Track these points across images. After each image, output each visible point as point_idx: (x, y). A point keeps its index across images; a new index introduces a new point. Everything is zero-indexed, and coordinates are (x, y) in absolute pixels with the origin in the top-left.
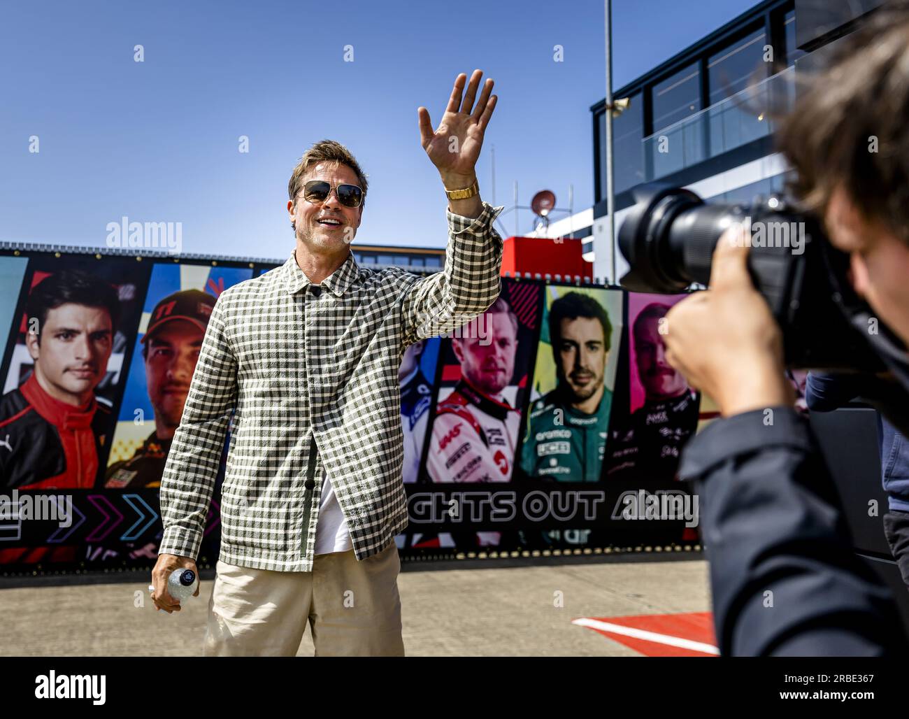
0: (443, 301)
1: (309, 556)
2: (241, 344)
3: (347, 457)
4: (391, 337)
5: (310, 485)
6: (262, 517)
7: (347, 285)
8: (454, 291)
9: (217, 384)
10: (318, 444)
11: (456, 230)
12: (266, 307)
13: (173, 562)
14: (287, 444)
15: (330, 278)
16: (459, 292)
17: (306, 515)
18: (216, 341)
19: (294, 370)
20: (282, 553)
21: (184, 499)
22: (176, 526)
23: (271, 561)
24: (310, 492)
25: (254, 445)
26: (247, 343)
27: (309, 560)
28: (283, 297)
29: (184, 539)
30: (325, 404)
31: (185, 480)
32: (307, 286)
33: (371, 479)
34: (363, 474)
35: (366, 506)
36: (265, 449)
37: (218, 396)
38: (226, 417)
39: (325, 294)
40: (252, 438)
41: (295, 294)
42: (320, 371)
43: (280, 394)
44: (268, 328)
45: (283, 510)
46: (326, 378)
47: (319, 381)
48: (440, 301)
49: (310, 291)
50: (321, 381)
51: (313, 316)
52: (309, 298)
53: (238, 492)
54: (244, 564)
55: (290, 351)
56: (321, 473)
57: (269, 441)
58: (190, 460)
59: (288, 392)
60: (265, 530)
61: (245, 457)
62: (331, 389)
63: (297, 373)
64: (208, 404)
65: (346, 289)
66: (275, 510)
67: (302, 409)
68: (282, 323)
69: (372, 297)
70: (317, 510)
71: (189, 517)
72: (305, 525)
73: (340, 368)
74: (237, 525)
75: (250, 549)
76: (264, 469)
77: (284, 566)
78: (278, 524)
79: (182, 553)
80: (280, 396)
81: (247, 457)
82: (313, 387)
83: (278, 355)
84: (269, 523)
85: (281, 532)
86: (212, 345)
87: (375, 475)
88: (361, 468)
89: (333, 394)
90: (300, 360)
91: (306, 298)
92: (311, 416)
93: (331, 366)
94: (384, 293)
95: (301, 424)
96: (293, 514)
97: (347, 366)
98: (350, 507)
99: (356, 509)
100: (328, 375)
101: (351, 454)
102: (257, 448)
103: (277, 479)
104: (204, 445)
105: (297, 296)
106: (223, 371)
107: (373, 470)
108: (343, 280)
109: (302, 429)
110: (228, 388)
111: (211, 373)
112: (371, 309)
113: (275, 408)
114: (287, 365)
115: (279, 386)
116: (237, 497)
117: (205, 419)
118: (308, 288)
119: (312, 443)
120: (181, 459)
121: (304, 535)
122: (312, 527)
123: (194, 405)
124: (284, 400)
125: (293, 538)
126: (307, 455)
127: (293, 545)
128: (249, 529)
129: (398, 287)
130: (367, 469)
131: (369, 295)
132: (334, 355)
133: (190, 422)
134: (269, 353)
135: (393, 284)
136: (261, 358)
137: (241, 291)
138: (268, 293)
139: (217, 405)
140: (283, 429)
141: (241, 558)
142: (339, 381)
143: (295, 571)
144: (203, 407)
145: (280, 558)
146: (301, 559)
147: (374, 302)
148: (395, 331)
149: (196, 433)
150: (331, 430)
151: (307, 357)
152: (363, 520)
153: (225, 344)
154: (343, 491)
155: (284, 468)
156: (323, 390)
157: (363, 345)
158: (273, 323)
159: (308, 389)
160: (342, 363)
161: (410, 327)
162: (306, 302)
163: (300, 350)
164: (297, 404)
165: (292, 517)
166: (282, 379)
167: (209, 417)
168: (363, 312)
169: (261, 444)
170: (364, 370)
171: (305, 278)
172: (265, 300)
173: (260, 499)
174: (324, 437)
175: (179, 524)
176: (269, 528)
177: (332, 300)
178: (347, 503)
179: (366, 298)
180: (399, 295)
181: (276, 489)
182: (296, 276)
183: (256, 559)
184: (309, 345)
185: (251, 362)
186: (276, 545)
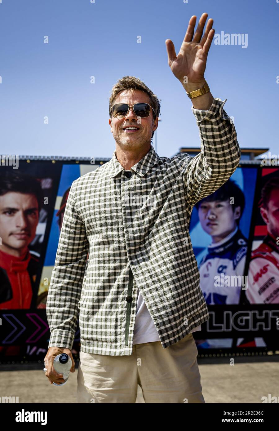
0: (204, 169)
1: (130, 345)
2: (84, 213)
3: (153, 282)
4: (178, 200)
5: (129, 300)
6: (101, 322)
7: (148, 169)
8: (208, 160)
9: (74, 240)
10: (134, 273)
11: (199, 120)
12: (98, 188)
13: (56, 351)
14: (115, 274)
15: (136, 165)
16: (212, 161)
17: (128, 319)
18: (71, 213)
19: (116, 226)
20: (114, 344)
21: (60, 312)
22: (57, 329)
23: (108, 350)
24: (130, 304)
25: (95, 276)
26: (88, 212)
27: (130, 347)
28: (108, 180)
29: (61, 337)
30: (137, 247)
31: (60, 300)
32: (121, 172)
33: (169, 295)
34: (164, 292)
35: (167, 313)
36: (102, 278)
37: (76, 247)
38: (82, 260)
39: (134, 176)
40: (94, 272)
41: (115, 177)
42: (132, 227)
43: (109, 243)
44: (100, 201)
45: (114, 317)
46: (136, 230)
47: (132, 232)
48: (203, 170)
49: (124, 175)
50: (133, 232)
51: (126, 191)
52: (124, 179)
53: (87, 307)
54: (93, 352)
55: (113, 214)
56: (136, 292)
57: (104, 273)
58: (61, 288)
59: (113, 241)
60: (104, 330)
61: (91, 284)
62: (140, 237)
63: (118, 228)
64: (70, 253)
65: (147, 172)
66: (109, 317)
67: (123, 251)
68: (108, 197)
69: (164, 175)
70: (134, 315)
71: (64, 323)
72: (127, 326)
73: (145, 223)
74: (88, 327)
75: (96, 343)
76: (102, 291)
77: (115, 352)
78: (111, 326)
79: (61, 345)
80: (109, 244)
81: (92, 284)
82: (128, 237)
83: (106, 218)
84: (106, 326)
85: (113, 330)
86: (70, 216)
87: (172, 292)
88: (163, 288)
89: (142, 240)
90: (120, 220)
91: (122, 180)
92: (128, 255)
93: (140, 222)
94: (172, 171)
95: (123, 261)
96: (120, 319)
97: (150, 221)
98: (157, 315)
99: (161, 316)
100: (138, 228)
101: (155, 279)
102: (97, 278)
103: (109, 297)
104: (70, 278)
105: (117, 179)
106: (77, 231)
107: (170, 289)
108: (145, 166)
109: (123, 264)
110: (81, 242)
111: (70, 233)
112: (164, 182)
113: (106, 252)
114: (112, 224)
115: (107, 238)
116: (87, 310)
117: (70, 263)
118: (123, 173)
119: (130, 273)
120: (56, 288)
121: (127, 332)
122: (131, 326)
123: (61, 254)
124: (112, 246)
125: (120, 334)
126: (127, 281)
127: (121, 339)
128: (94, 330)
129: (181, 166)
130: (166, 289)
131: (162, 173)
132: (141, 215)
133: (60, 264)
134: (100, 218)
135: (178, 164)
136: (96, 221)
137: (84, 179)
138: (100, 179)
139: (75, 253)
140: (112, 265)
141: (91, 348)
142: (145, 231)
143: (122, 355)
144: (67, 255)
145: (113, 347)
146: (125, 348)
147: (165, 177)
148: (180, 195)
149: (64, 271)
150: (142, 264)
151: (124, 217)
152: (166, 322)
153: (76, 214)
154: (151, 304)
155: (114, 290)
156: (135, 238)
157: (160, 206)
158: (102, 198)
159: (126, 238)
160: (147, 219)
161: (189, 191)
162: (122, 182)
163: (120, 214)
164: (119, 248)
165: (119, 321)
166: (110, 233)
167: (71, 261)
168: (159, 185)
169: (99, 275)
170: (162, 223)
171: (120, 167)
172: (98, 184)
173: (100, 310)
174: (138, 269)
175: (58, 328)
176: (106, 328)
177: (138, 179)
178: (155, 312)
179: (160, 175)
180: (182, 170)
181: (109, 303)
182: (115, 166)
183: (99, 349)
184: (125, 210)
185: (91, 224)
186: (111, 339)
